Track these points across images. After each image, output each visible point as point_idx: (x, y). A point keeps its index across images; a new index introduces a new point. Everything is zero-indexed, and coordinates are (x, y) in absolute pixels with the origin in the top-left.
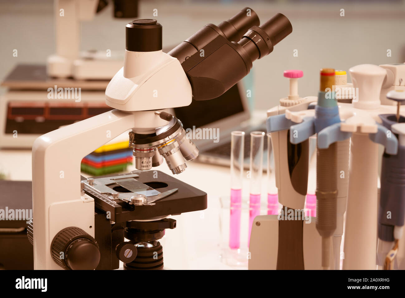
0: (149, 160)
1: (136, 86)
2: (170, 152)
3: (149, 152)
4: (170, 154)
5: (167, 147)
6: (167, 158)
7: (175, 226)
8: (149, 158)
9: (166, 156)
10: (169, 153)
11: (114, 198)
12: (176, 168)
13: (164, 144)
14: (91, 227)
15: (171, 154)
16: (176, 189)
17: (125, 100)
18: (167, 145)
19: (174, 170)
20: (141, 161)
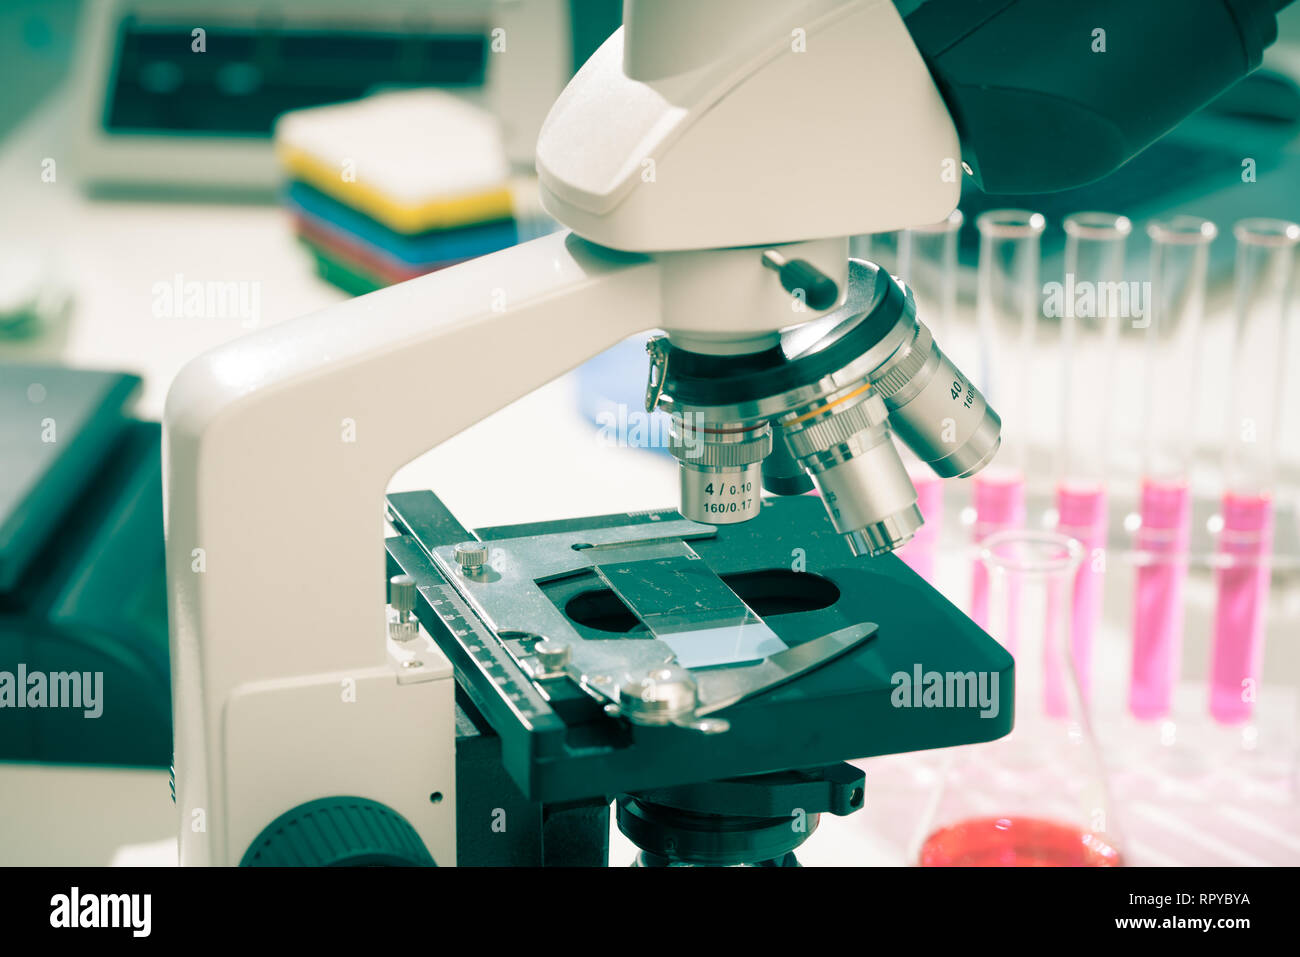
0: (743, 478)
1: (675, 116)
2: (844, 448)
3: (744, 442)
4: (840, 459)
5: (828, 424)
6: (827, 474)
7: (858, 801)
8: (745, 467)
9: (821, 466)
10: (836, 452)
11: (548, 670)
12: (869, 530)
13: (814, 406)
14: (436, 796)
15: (848, 456)
16: (871, 627)
17: (611, 196)
18: (828, 414)
19: (855, 534)
20: (702, 480)
